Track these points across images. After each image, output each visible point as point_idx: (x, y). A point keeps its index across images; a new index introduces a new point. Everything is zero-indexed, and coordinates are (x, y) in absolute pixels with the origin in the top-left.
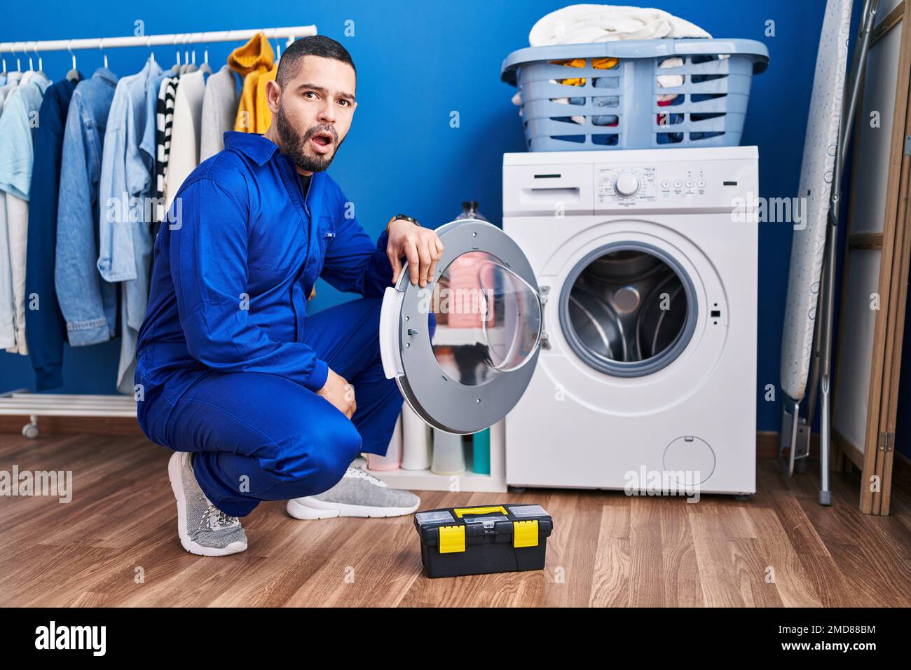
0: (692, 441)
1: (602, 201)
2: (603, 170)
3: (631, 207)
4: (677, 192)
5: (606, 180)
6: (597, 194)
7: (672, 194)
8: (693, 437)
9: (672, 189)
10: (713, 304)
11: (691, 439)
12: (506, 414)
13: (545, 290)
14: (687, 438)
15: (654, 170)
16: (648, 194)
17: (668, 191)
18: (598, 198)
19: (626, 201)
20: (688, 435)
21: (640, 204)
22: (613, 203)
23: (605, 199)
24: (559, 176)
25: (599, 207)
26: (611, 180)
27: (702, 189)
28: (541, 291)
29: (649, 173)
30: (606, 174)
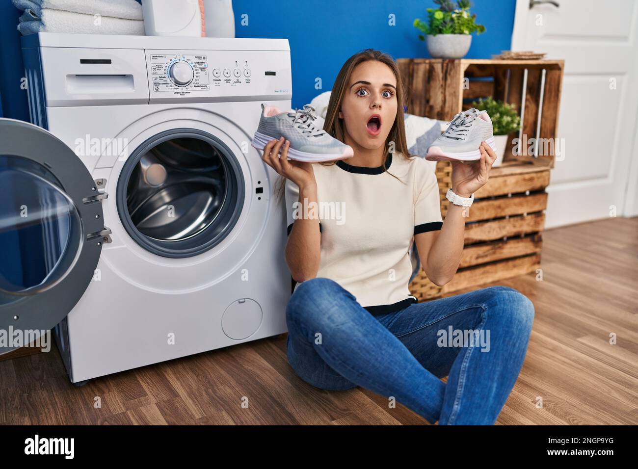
0: (245, 302)
1: (157, 90)
2: (155, 57)
3: (187, 96)
4: (228, 81)
5: (159, 67)
6: (151, 82)
7: (223, 82)
8: (245, 299)
9: (223, 78)
10: (257, 182)
11: (243, 300)
12: (68, 313)
13: (102, 182)
14: (241, 301)
15: (204, 58)
16: (200, 84)
17: (220, 80)
18: (152, 86)
19: (181, 89)
20: (240, 298)
21: (195, 93)
22: (168, 91)
23: (161, 87)
24: (108, 62)
25: (155, 95)
26: (164, 68)
27: (248, 79)
28: (97, 186)
29: (200, 61)
30: (159, 61)
